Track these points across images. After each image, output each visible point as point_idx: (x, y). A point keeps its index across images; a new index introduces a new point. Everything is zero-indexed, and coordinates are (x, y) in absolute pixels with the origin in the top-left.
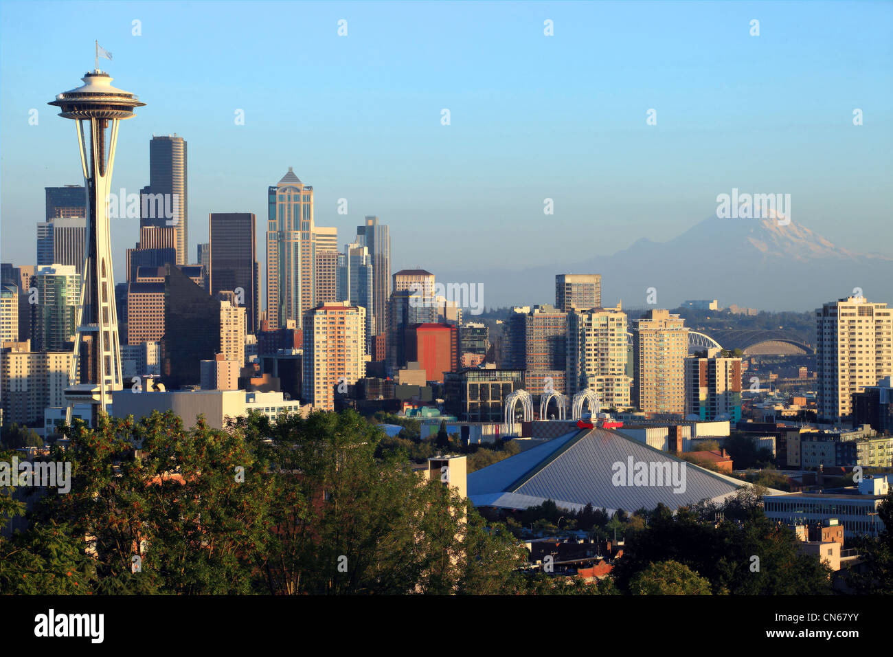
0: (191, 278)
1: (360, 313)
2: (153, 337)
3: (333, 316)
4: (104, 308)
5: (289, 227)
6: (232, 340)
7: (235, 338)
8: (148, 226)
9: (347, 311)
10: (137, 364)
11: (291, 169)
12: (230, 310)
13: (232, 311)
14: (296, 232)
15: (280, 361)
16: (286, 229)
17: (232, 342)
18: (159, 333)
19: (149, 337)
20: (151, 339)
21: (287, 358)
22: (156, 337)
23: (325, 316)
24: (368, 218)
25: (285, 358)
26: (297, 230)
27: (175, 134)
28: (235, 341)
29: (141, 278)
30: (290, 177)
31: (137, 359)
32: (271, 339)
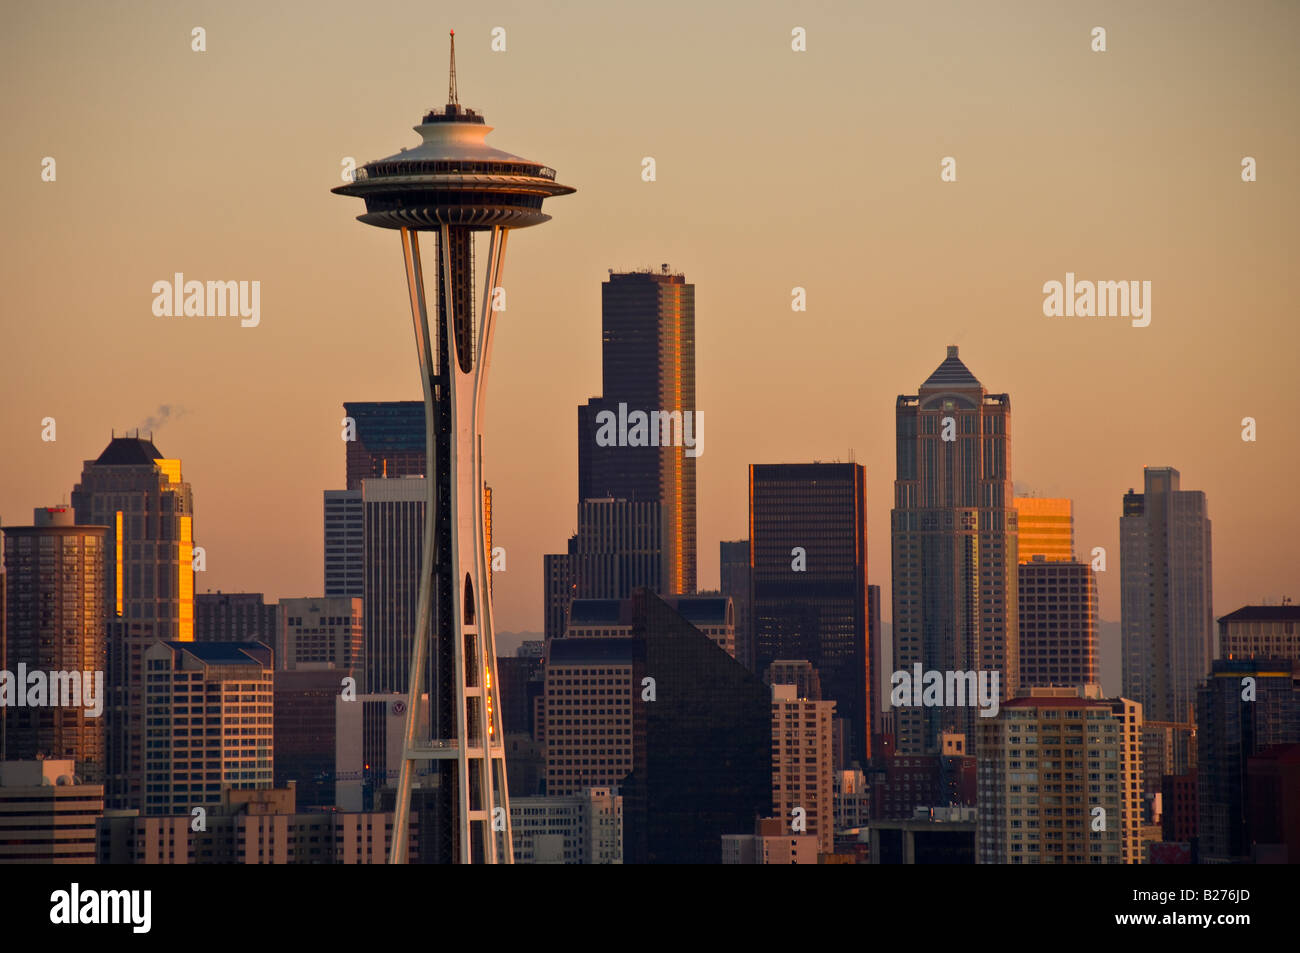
0: (701, 627)
1: (1127, 715)
2: (607, 777)
3: (1052, 720)
4: (470, 700)
5: (950, 497)
6: (803, 782)
7: (809, 778)
8: (597, 497)
9: (1089, 708)
10: (566, 844)
11: (953, 351)
12: (796, 707)
13: (802, 711)
14: (968, 509)
15: (920, 837)
16: (943, 502)
17: (803, 788)
18: (623, 767)
19: (598, 777)
20: (602, 783)
21: (940, 829)
22: (615, 777)
23: (1035, 722)
24: (1149, 475)
25: (934, 829)
26: (970, 506)
27: (665, 266)
28: (809, 787)
29: (577, 629)
30: (952, 369)
31: (567, 833)
32: (902, 782)
